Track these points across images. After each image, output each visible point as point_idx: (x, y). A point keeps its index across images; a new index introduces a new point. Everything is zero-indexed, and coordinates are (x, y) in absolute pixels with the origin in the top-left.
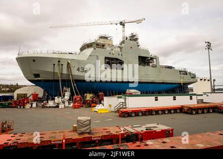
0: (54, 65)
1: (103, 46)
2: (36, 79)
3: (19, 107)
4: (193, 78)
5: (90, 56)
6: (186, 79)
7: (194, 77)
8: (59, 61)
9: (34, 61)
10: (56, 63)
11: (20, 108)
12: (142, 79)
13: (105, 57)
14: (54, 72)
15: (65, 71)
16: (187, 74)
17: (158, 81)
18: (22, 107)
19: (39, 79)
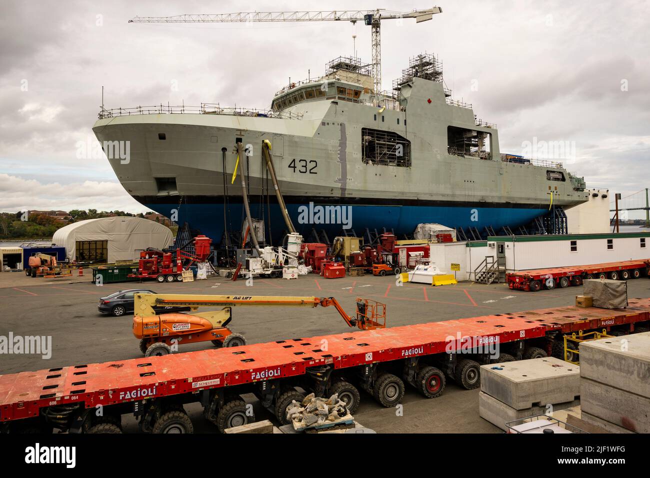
0: (224, 150)
1: (357, 93)
2: (164, 193)
3: (161, 279)
4: (577, 189)
5: (323, 124)
6: (563, 193)
7: (580, 186)
8: (239, 140)
9: (162, 137)
10: (231, 146)
11: (166, 281)
12: (458, 192)
13: (363, 129)
14: (224, 174)
15: (256, 171)
16: (563, 179)
17: (496, 200)
18: (170, 279)
19: (173, 193)
